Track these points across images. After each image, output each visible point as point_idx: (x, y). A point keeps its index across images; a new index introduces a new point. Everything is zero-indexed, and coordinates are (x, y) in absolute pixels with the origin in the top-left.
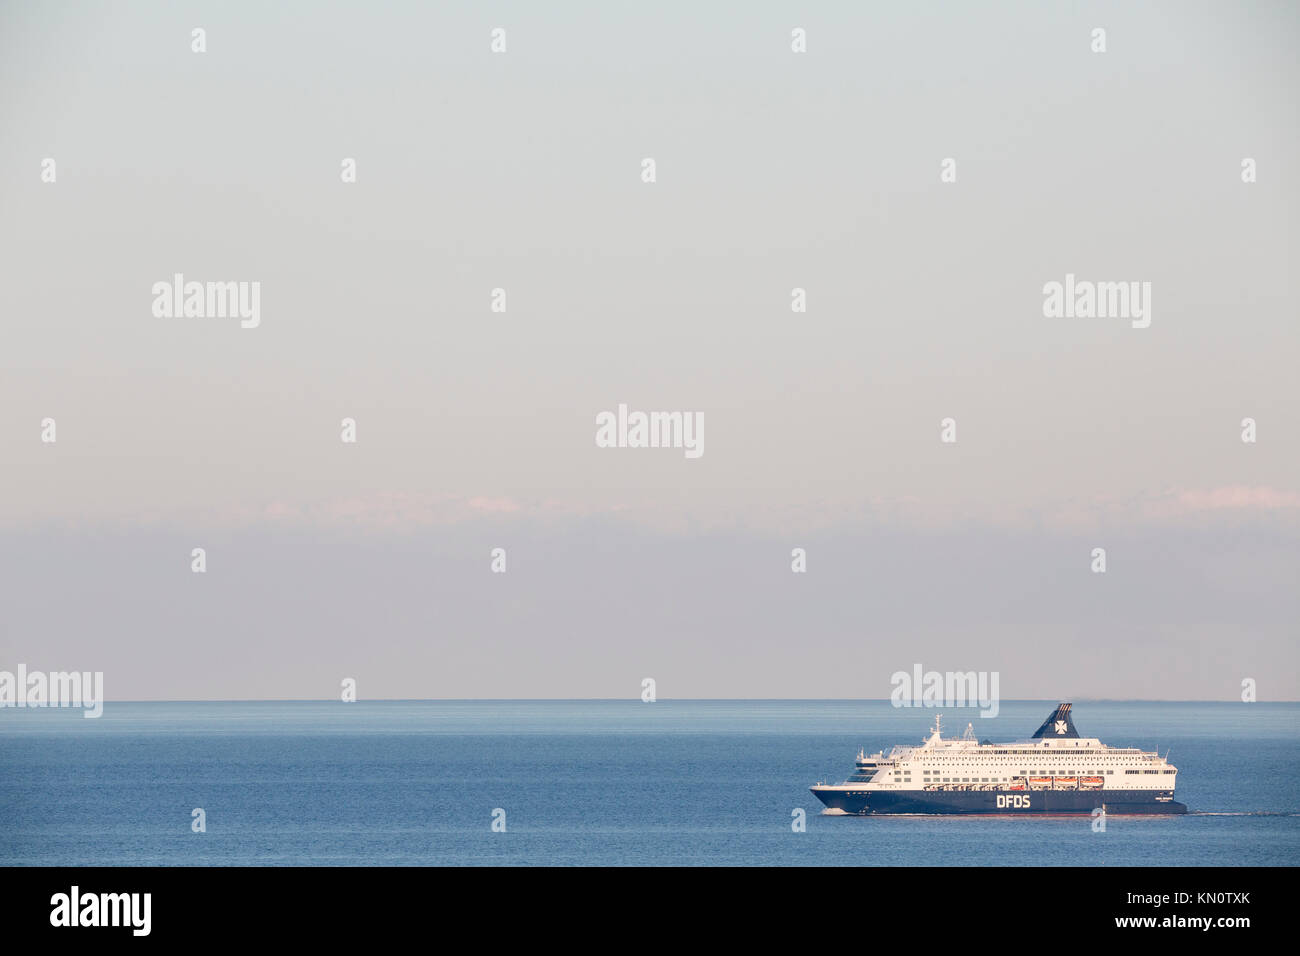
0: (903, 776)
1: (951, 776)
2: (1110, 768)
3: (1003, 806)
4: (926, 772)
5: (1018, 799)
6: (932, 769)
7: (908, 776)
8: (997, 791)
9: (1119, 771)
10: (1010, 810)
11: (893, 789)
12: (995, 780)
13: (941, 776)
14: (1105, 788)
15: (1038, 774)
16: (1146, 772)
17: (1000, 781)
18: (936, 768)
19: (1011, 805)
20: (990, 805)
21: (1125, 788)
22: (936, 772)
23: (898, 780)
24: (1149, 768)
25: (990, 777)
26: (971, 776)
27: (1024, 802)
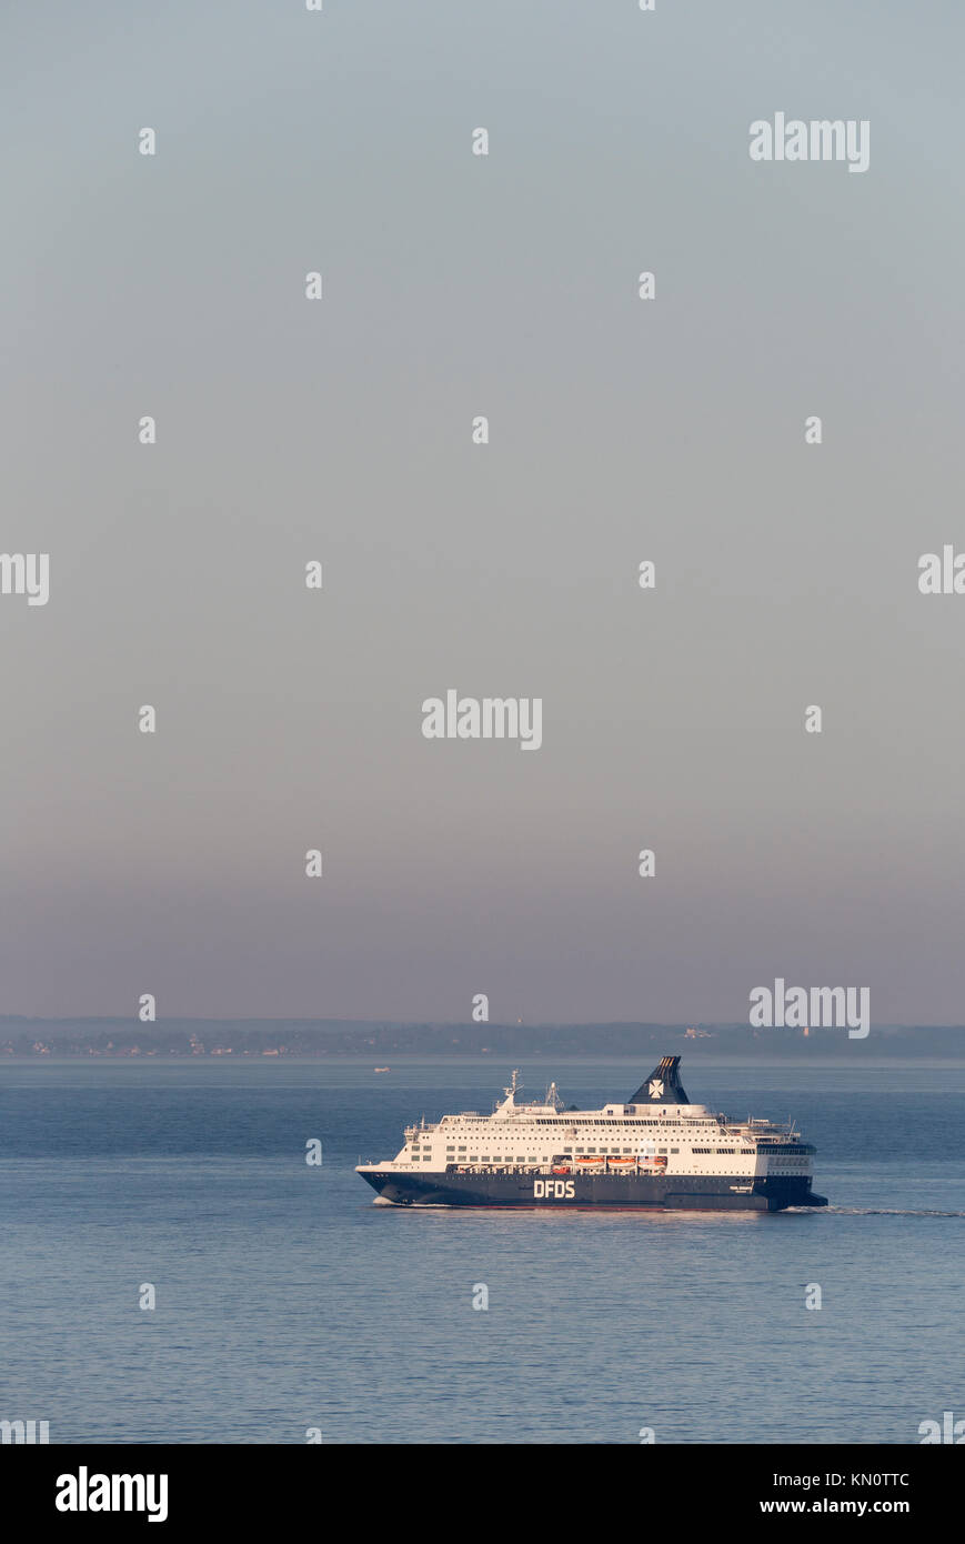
0: (422, 1153)
1: (480, 1154)
2: (675, 1145)
3: (541, 1195)
4: (451, 1148)
5: (560, 1186)
6: (457, 1143)
7: (427, 1153)
8: (536, 1175)
9: (685, 1148)
10: (550, 1202)
11: (409, 1170)
12: (533, 1159)
13: (468, 1154)
14: (668, 1173)
15: (598, 1153)
16: (720, 1151)
17: (540, 1162)
18: (462, 1143)
19: (552, 1194)
20: (524, 1195)
21: (692, 1174)
22: (463, 1149)
23: (415, 1158)
24: (723, 1145)
25: (527, 1155)
26: (503, 1154)
27: (567, 1190)
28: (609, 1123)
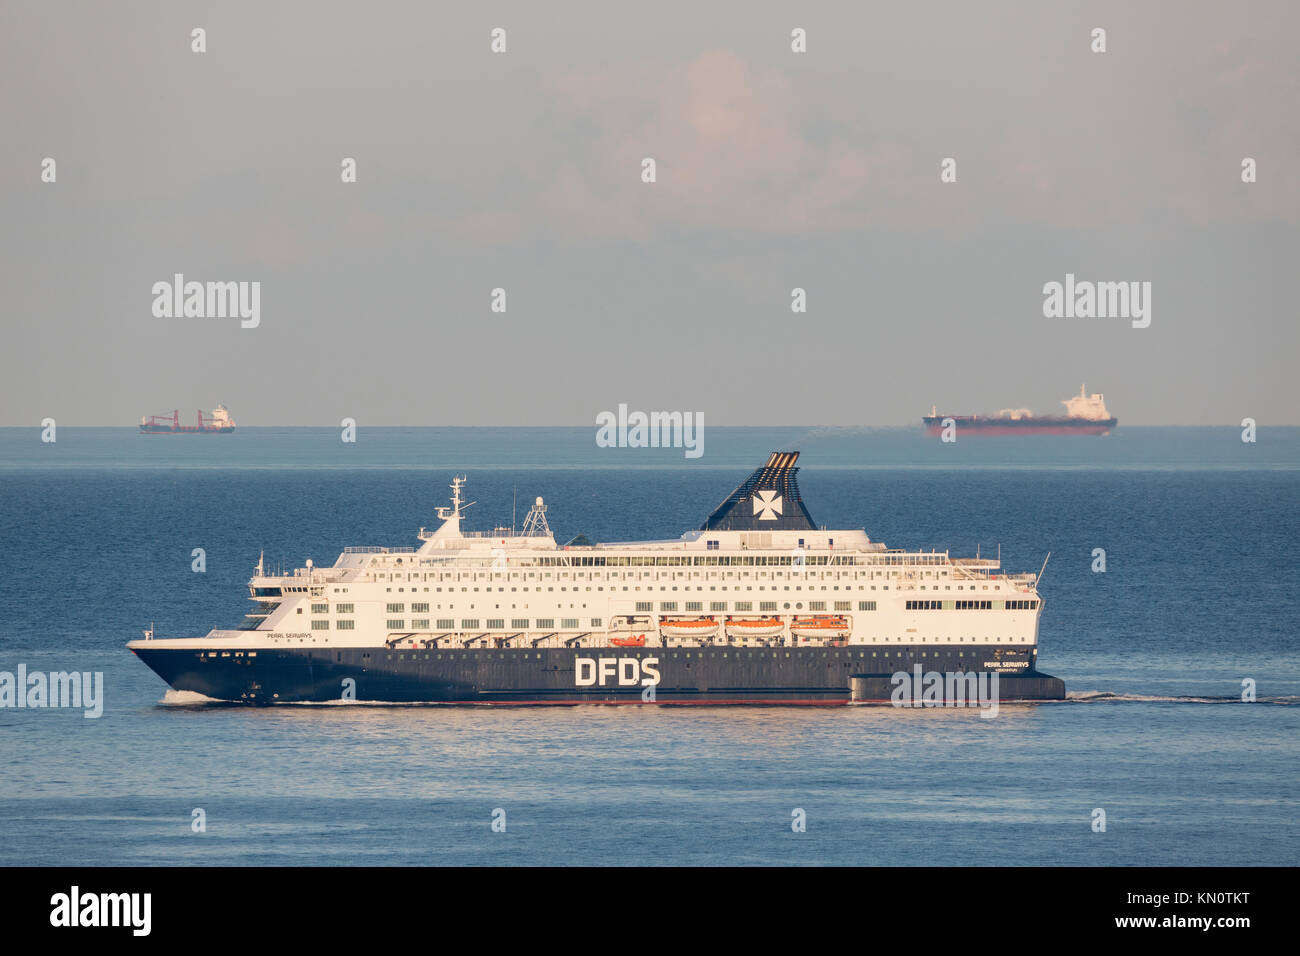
0: (333, 616)
1: (458, 616)
2: (868, 596)
4: (395, 608)
6: (408, 599)
7: (346, 616)
8: (572, 651)
9: (890, 603)
10: (611, 693)
11: (308, 644)
12: (571, 623)
13: (432, 615)
14: (849, 641)
15: (682, 610)
16: (961, 605)
17: (585, 626)
18: (420, 598)
20: (557, 681)
21: (905, 641)
22: (420, 607)
23: (320, 625)
24: (967, 595)
25: (558, 617)
26: (507, 615)
28: (711, 561)
